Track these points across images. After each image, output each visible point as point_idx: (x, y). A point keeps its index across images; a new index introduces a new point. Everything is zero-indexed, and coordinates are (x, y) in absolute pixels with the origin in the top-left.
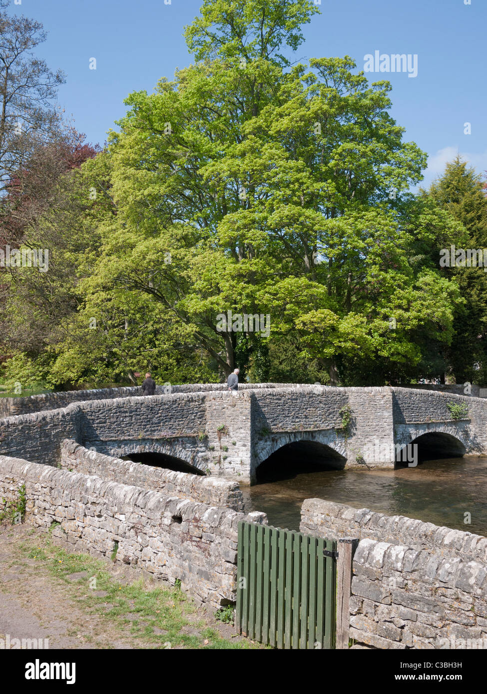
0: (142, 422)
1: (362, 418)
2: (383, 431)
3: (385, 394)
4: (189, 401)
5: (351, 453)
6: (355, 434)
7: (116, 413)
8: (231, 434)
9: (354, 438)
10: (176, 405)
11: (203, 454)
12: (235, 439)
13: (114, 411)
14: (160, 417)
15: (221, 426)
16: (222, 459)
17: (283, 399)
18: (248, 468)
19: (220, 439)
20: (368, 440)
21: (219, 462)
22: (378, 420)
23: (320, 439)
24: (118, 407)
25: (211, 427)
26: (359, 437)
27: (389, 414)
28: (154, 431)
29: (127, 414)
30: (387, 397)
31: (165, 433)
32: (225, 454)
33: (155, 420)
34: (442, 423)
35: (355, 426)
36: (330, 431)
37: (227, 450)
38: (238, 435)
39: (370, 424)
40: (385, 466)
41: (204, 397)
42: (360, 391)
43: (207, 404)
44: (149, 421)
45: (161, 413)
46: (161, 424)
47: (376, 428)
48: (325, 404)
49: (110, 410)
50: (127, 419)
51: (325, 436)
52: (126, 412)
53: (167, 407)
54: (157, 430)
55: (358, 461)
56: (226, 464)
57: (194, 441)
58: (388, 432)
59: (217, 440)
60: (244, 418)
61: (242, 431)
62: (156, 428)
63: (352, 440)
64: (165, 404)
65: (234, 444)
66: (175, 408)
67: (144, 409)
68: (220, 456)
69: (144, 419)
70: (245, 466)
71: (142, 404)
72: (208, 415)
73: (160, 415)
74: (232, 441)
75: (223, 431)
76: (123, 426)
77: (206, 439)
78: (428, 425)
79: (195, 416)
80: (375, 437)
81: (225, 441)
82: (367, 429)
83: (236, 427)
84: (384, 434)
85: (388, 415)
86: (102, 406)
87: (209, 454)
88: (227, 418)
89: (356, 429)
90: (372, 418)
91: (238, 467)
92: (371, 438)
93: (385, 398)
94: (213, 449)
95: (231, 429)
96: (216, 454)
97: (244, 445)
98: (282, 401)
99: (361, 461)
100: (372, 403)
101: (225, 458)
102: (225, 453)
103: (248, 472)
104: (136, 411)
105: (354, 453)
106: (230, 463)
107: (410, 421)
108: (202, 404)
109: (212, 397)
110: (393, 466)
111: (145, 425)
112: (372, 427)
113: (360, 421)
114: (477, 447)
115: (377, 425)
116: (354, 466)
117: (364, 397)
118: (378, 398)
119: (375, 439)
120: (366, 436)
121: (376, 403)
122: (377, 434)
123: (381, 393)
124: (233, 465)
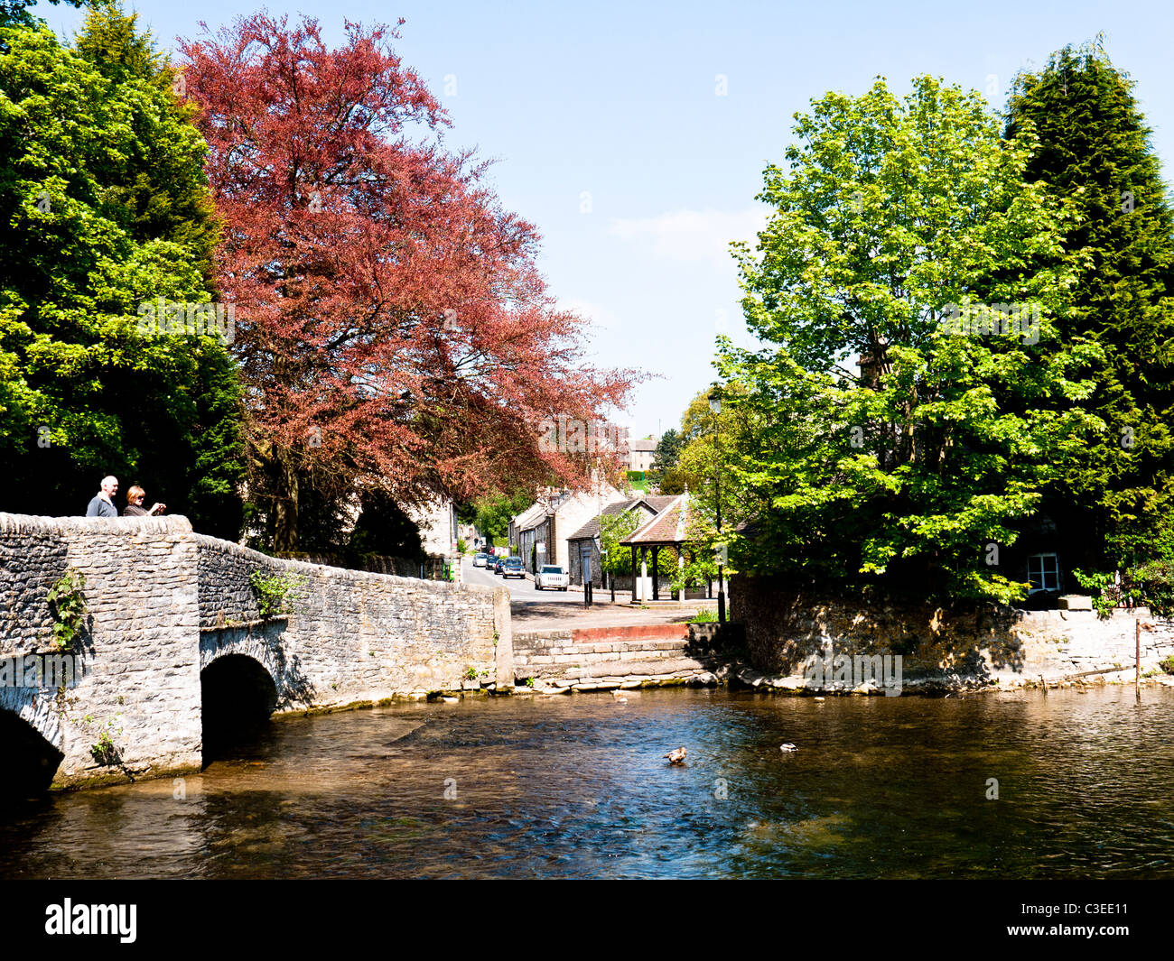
1: (109, 616)
2: (172, 653)
3: (176, 537)
5: (78, 733)
6: (88, 670)
9: (86, 682)
20: (129, 683)
22: (156, 620)
26: (103, 677)
27: (189, 599)
34: (243, 628)
35: (89, 642)
39: (134, 632)
40: (177, 764)
42: (103, 529)
48: (13, 569)
55: (96, 755)
58: (185, 654)
63: (79, 691)
78: (221, 636)
80: (149, 673)
82: (124, 649)
84: (174, 661)
85: (185, 602)
89: (93, 652)
90: (139, 613)
92: (138, 677)
93: (177, 548)
99: (106, 755)
100: (140, 566)
105: (86, 730)
110: (196, 759)
112: (139, 642)
113: (106, 625)
114: (301, 688)
115: (154, 637)
116: (86, 775)
117: (115, 548)
118: (156, 552)
119: (150, 681)
120: (123, 674)
121: (150, 568)
122: (156, 662)
123: (166, 533)
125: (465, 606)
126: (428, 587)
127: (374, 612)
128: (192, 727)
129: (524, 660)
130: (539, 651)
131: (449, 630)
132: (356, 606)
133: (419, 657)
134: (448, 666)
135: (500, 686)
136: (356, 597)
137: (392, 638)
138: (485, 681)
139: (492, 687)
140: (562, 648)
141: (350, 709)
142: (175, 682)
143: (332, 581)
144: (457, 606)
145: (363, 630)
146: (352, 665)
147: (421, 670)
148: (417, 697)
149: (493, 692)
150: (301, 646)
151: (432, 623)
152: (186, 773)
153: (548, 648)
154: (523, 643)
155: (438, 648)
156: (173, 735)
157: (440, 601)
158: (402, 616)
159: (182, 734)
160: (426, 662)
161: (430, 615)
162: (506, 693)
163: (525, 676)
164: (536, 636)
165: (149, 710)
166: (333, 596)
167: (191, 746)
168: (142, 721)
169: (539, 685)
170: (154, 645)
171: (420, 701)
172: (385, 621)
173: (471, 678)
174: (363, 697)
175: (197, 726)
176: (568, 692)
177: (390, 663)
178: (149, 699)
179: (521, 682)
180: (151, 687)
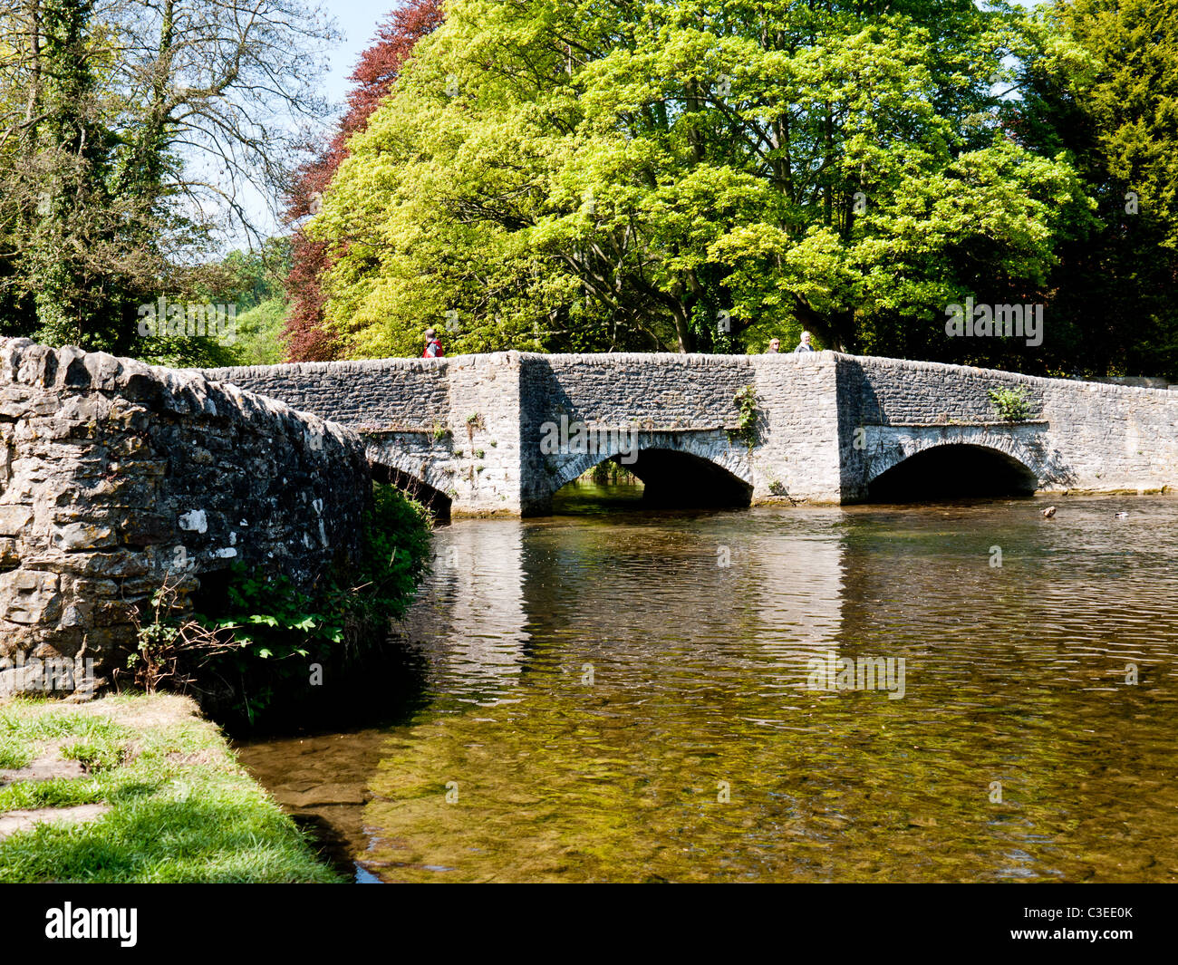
0: (323, 404)
1: (779, 411)
2: (820, 434)
3: (821, 364)
4: (413, 371)
5: (760, 475)
6: (766, 441)
7: (273, 387)
8: (489, 428)
9: (765, 446)
10: (390, 378)
11: (444, 463)
12: (495, 437)
13: (270, 384)
14: (357, 397)
15: (472, 414)
16: (475, 473)
17: (609, 372)
18: (519, 487)
19: (471, 436)
20: (792, 450)
21: (471, 477)
22: (809, 413)
23: (693, 447)
24: (278, 377)
25: (456, 419)
26: (775, 445)
27: (831, 401)
28: (348, 420)
29: (294, 391)
30: (826, 369)
31: (369, 425)
32: (479, 463)
33: (348, 402)
34: (977, 427)
35: (767, 425)
36: (713, 435)
37: (482, 455)
38: (499, 429)
39: (795, 420)
40: (823, 499)
41: (446, 366)
43: (451, 377)
44: (337, 403)
45: (360, 391)
46: (361, 409)
47: (807, 429)
48: (701, 384)
49: (262, 382)
50: (295, 398)
51: (702, 442)
52: (293, 386)
53: (370, 379)
54: (353, 418)
55: (772, 488)
56: (480, 480)
57: (424, 441)
58: (828, 435)
59: (468, 439)
60: (510, 399)
61: (506, 421)
62: (350, 416)
63: (761, 452)
64: (366, 376)
65: (494, 445)
66: (388, 382)
67: (325, 383)
68: (472, 467)
69: (326, 399)
70: (512, 483)
71: (322, 374)
72: (451, 395)
73: (357, 393)
74: (490, 440)
75: (474, 423)
77: (447, 438)
78: (944, 430)
79: (426, 398)
80: (805, 444)
81: (481, 441)
82: (789, 430)
83: (496, 415)
84: (821, 438)
85: (827, 406)
87: (454, 464)
88: (482, 400)
89: (769, 430)
90: (798, 409)
91: (501, 485)
92: (797, 446)
93: (824, 371)
94: (460, 455)
95: (488, 420)
96: (465, 463)
97: (510, 447)
98: (607, 376)
99: (778, 489)
100: (799, 381)
101: (480, 471)
102: (480, 461)
103: (518, 494)
104: (312, 386)
105: (766, 475)
106: (489, 478)
107: (900, 421)
108: (440, 377)
109: (458, 366)
110: (837, 498)
112: (799, 426)
113: (777, 416)
114: (1062, 474)
115: (808, 423)
116: (767, 499)
117: (783, 372)
118: (809, 373)
119: (804, 448)
120: (788, 444)
121: (805, 382)
122: (809, 438)
123: (817, 361)
124: (493, 482)
127: (1144, 420)
128: (833, 478)
132: (1123, 415)
136: (1123, 408)
137: (1164, 441)
141: (1112, 493)
142: (821, 450)
143: (1098, 395)
145: (1130, 434)
146: (1118, 460)
150: (1062, 443)
152: (829, 505)
156: (821, 482)
159: (827, 482)
165: (805, 466)
166: (1097, 406)
167: (833, 490)
168: (800, 473)
170: (808, 428)
172: (1156, 427)
177: (1161, 461)
178: (804, 459)
180: (806, 453)
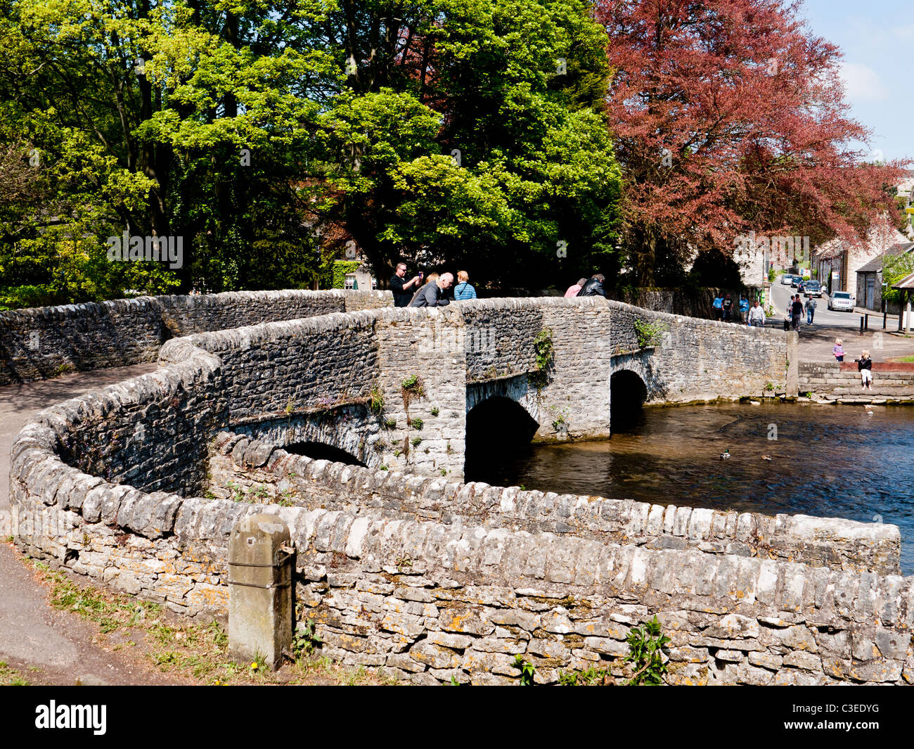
0: (289, 378)
1: (563, 352)
2: (596, 374)
3: (599, 309)
4: (355, 329)
5: (547, 414)
6: (552, 380)
7: (248, 361)
8: (429, 394)
9: (550, 387)
10: (339, 339)
11: (376, 436)
12: (437, 404)
13: (245, 357)
14: (316, 364)
15: (407, 377)
16: (411, 446)
18: (462, 459)
19: (407, 405)
20: (572, 389)
21: (406, 451)
22: (588, 355)
23: (512, 393)
24: (252, 347)
25: (388, 382)
26: (560, 385)
27: (605, 344)
28: (306, 396)
29: (266, 363)
30: (603, 314)
31: (324, 400)
32: (415, 434)
33: (309, 373)
34: (630, 355)
35: (553, 365)
36: (523, 379)
37: (419, 425)
38: (442, 395)
39: (576, 361)
40: (596, 434)
41: (375, 320)
42: (560, 304)
43: (380, 336)
44: (299, 376)
45: (318, 357)
46: (318, 381)
48: (519, 329)
49: (238, 355)
50: (267, 373)
51: (517, 387)
52: (264, 358)
53: (325, 342)
54: (312, 393)
55: (555, 426)
56: (417, 455)
57: (362, 411)
58: (602, 374)
59: (402, 407)
60: (455, 361)
61: (449, 386)
62: (310, 390)
63: (548, 391)
64: (322, 338)
65: (435, 414)
66: (337, 345)
67: (292, 350)
68: (407, 439)
69: (292, 371)
70: (456, 456)
71: (289, 338)
72: (382, 358)
73: (315, 360)
74: (430, 407)
75: (413, 389)
76: (260, 388)
77: (379, 410)
78: (617, 360)
79: (364, 360)
80: (583, 384)
81: (418, 409)
82: (571, 370)
83: (438, 379)
84: (597, 378)
85: (604, 346)
86: (224, 348)
87: (385, 436)
88: (421, 361)
89: (554, 371)
90: (579, 351)
91: (442, 458)
92: (577, 386)
93: (600, 315)
94: (393, 426)
95: (428, 384)
96: (399, 435)
97: (455, 416)
99: (560, 427)
100: (580, 325)
101: (417, 444)
102: (416, 432)
103: (462, 467)
104: (280, 355)
105: (551, 413)
106: (427, 452)
108: (372, 335)
109: (389, 321)
110: (607, 432)
111: (294, 385)
112: (579, 367)
113: (562, 357)
114: (662, 391)
115: (587, 364)
116: (550, 437)
117: (567, 315)
118: (589, 317)
119: (583, 388)
120: (570, 384)
121: (585, 326)
122: (587, 378)
123: (594, 307)
124: (431, 455)
125: (768, 343)
126: (744, 330)
127: (708, 345)
128: (605, 414)
129: (806, 380)
130: (816, 375)
131: (756, 358)
132: (697, 341)
133: (736, 374)
134: (755, 381)
135: (788, 396)
136: (697, 336)
137: (719, 362)
138: (778, 392)
139: (783, 396)
140: (832, 374)
141: (691, 404)
142: (597, 389)
143: (683, 325)
144: (762, 343)
145: (701, 356)
146: (693, 377)
147: (737, 382)
148: (734, 399)
149: (784, 400)
150: (662, 365)
151: (745, 353)
152: (600, 440)
153: (823, 373)
154: (807, 369)
155: (749, 369)
156: (595, 418)
157: (751, 339)
158: (726, 348)
159: (600, 418)
160: (740, 378)
161: (744, 348)
162: (792, 401)
163: (806, 391)
164: (815, 365)
165: (583, 404)
166: (682, 334)
167: (604, 425)
168: (579, 410)
169: (815, 397)
170: (586, 369)
171: (735, 402)
172: (715, 351)
173: (769, 390)
174: (698, 397)
175: (608, 414)
176: (835, 404)
177: (717, 377)
178: (583, 398)
179: (803, 394)
180: (584, 392)
